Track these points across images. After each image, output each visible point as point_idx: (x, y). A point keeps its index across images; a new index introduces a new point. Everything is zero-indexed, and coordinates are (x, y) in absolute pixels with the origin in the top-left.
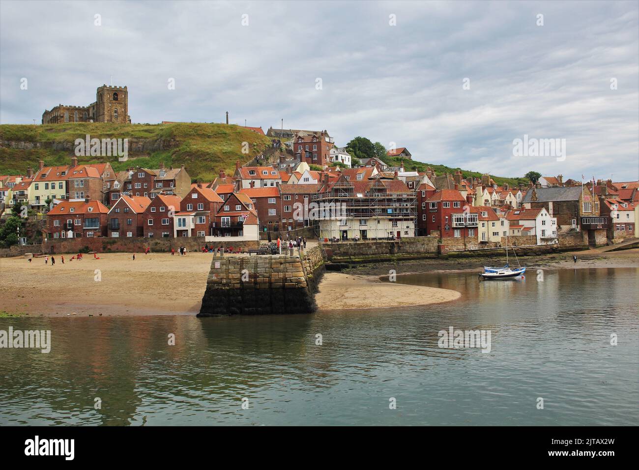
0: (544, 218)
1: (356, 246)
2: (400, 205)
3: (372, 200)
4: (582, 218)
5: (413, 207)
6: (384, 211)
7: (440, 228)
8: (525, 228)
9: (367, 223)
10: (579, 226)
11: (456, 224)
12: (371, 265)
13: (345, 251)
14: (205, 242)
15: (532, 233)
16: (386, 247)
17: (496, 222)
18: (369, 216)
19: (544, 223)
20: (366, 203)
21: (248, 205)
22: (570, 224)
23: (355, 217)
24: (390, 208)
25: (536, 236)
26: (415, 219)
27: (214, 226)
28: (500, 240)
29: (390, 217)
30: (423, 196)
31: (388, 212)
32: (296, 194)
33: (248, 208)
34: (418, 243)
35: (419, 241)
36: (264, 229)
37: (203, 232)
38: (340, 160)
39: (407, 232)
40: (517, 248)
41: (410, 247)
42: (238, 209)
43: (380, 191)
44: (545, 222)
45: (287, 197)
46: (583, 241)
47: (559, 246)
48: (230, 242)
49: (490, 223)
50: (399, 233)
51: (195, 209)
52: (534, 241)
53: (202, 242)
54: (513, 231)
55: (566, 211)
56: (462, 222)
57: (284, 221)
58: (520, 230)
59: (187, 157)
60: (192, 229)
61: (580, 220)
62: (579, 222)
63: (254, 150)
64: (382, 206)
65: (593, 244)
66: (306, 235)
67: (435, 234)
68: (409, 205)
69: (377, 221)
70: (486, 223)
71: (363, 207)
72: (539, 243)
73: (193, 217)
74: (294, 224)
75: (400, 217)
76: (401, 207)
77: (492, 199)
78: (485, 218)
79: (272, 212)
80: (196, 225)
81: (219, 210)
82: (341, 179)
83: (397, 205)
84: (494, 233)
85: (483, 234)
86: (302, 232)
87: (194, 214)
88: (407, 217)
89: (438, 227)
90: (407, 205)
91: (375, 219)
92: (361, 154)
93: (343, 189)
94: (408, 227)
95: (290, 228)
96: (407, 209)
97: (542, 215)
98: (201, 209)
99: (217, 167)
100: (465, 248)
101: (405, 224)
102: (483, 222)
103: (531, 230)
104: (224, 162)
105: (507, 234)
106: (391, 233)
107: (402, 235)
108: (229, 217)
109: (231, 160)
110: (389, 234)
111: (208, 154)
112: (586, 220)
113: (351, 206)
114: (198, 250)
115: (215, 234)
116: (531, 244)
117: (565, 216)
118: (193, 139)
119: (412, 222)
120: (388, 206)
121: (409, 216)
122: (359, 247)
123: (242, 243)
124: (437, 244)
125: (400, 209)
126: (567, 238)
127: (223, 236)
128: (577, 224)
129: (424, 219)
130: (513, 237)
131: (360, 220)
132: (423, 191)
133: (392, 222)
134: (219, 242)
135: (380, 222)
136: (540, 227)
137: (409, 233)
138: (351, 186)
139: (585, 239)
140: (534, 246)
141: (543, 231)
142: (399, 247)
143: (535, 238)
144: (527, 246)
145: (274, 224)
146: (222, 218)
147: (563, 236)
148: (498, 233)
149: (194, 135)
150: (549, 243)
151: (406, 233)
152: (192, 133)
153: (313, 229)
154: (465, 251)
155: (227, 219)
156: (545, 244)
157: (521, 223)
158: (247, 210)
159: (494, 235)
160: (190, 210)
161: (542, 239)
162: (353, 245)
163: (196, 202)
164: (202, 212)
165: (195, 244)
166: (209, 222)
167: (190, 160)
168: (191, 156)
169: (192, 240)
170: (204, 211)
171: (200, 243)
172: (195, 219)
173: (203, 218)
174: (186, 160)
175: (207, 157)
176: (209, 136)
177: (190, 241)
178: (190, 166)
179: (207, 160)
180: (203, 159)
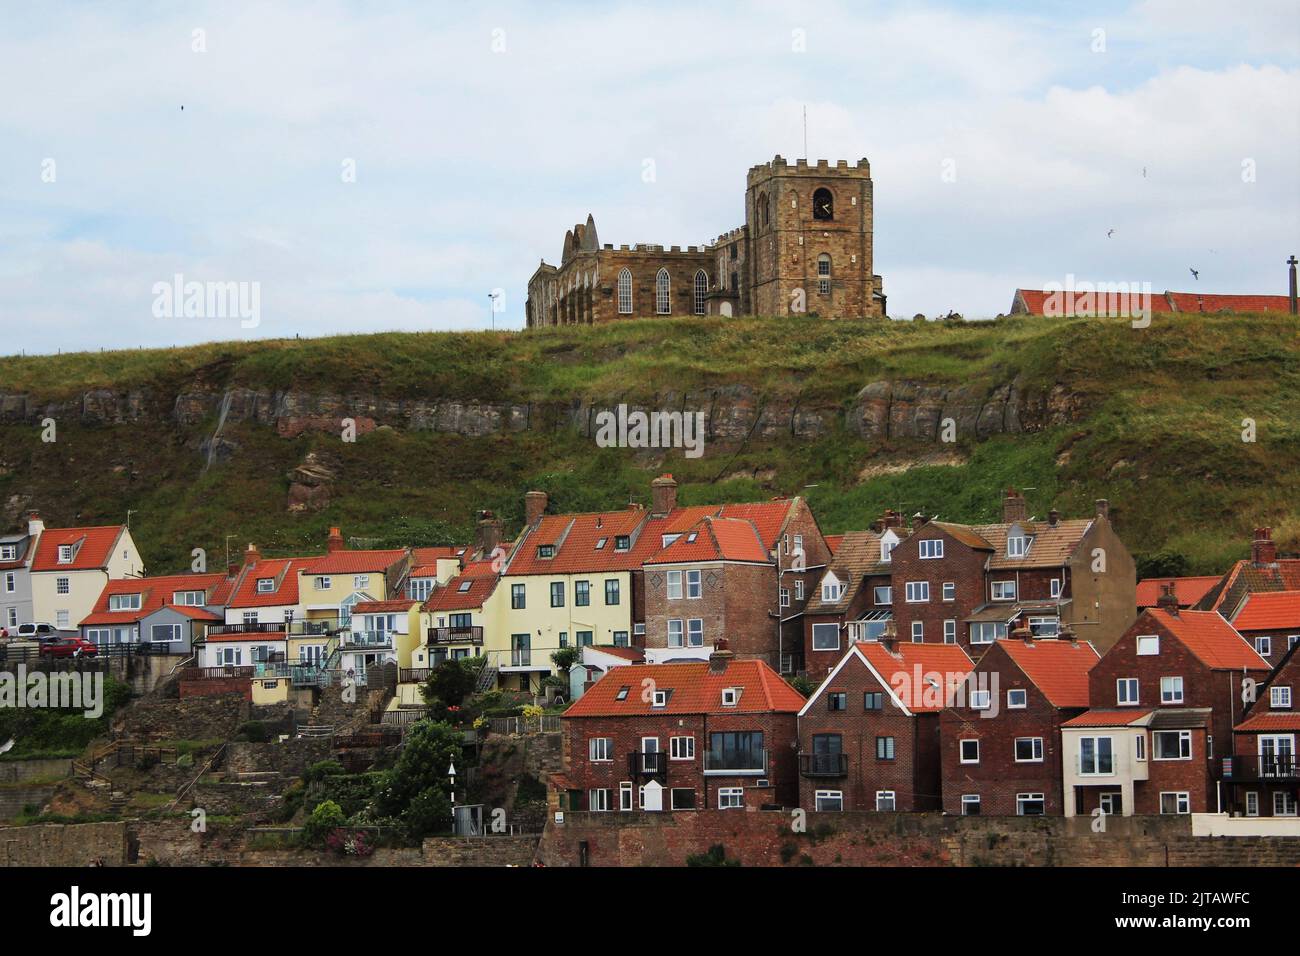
14: (1193, 839)
27: (1227, 772)
37: (1183, 797)
51: (1150, 697)
53: (1180, 839)
59: (1121, 463)
60: (1136, 783)
73: (1143, 732)
80: (1152, 766)
81: (1251, 705)
87: (1145, 720)
98: (1174, 701)
99: (1245, 505)
104: (1278, 484)
108: (1291, 736)
111: (1208, 449)
115: (1233, 805)
118: (1144, 385)
127: (1267, 813)
134: (1251, 838)
146: (1260, 737)
149: (1148, 369)
155: (1281, 741)
160: (1128, 702)
163: (1152, 669)
164: (1180, 711)
165: (1151, 844)
166: (1208, 755)
167: (1131, 474)
168: (1134, 459)
169: (1136, 827)
170: (1186, 710)
171: (1172, 843)
172: (1150, 740)
173: (1181, 737)
174: (1116, 476)
175: (1205, 463)
176: (1211, 369)
177: (1128, 833)
178: (1130, 504)
179: (1203, 474)
180: (1187, 472)
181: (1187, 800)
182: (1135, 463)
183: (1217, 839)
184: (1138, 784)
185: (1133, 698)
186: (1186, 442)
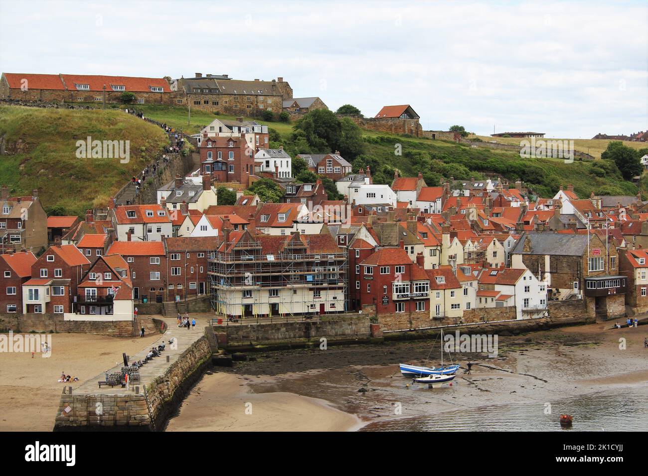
0: (528, 282)
1: (260, 328)
2: (325, 270)
3: (287, 264)
4: (586, 281)
5: (342, 272)
6: (303, 278)
7: (376, 301)
8: (502, 295)
9: (279, 294)
10: (581, 291)
11: (398, 296)
12: (277, 354)
13: (245, 334)
14: (64, 321)
15: (510, 303)
16: (300, 329)
17: (456, 291)
18: (281, 286)
19: (527, 289)
20: (278, 269)
21: (120, 273)
22: (571, 288)
23: (263, 286)
24: (310, 274)
25: (515, 307)
26: (345, 288)
27: (75, 300)
28: (461, 314)
29: (310, 286)
30: (357, 257)
31: (308, 280)
32: (188, 252)
33: (120, 277)
34: (343, 322)
35: (344, 321)
36: (143, 300)
37: (61, 307)
38: (272, 169)
39: (333, 304)
40: (486, 325)
41: (332, 328)
42: (108, 278)
43: (297, 251)
44: (528, 287)
45: (176, 255)
46: (587, 312)
47: (549, 320)
48: (96, 322)
49: (448, 292)
50: (322, 306)
51: (51, 276)
52: (512, 314)
53: (60, 321)
54: (486, 299)
55: (566, 270)
56: (406, 293)
57: (171, 288)
58: (494, 299)
59: (42, 171)
60: (46, 303)
61: (584, 283)
62: (582, 286)
63: (142, 159)
64: (301, 271)
65: (603, 315)
66: (199, 308)
67: (368, 310)
68: (337, 269)
69: (292, 291)
70: (442, 292)
71: (273, 274)
72: (520, 317)
73: (49, 287)
74: (184, 292)
75: (325, 285)
76: (327, 272)
77: (466, 251)
78: (441, 285)
79: (155, 276)
80: (52, 297)
81: (83, 278)
82: (244, 236)
83: (321, 269)
84: (452, 305)
85: (438, 308)
86: (194, 303)
87: (49, 283)
88: (333, 286)
89: (374, 299)
90: (334, 270)
91: (291, 289)
92: (317, 140)
93: (247, 251)
94: (335, 298)
95: (178, 298)
96: (334, 275)
97: (525, 278)
98: (59, 276)
99: (86, 188)
100: (411, 327)
101: (332, 294)
102: (438, 291)
103: (509, 300)
104: (96, 181)
105: (473, 306)
106: (312, 306)
107: (327, 309)
108: (96, 289)
109: (106, 177)
110: (310, 307)
111: (73, 167)
112: (591, 283)
113: (258, 272)
114: (55, 331)
115: (77, 310)
116: (508, 318)
117: (566, 277)
118: (51, 141)
119: (341, 291)
120: (308, 271)
121: (335, 284)
122: (263, 330)
123: (111, 324)
124: (370, 324)
125: (325, 275)
126: (563, 309)
127: (88, 313)
128: (580, 289)
129: (358, 287)
130: (481, 309)
131: (269, 290)
132: (357, 250)
133: (313, 292)
134: (82, 321)
135: (298, 292)
136: (521, 295)
137: (336, 306)
138: (258, 246)
139: (589, 309)
140: (511, 322)
141: (526, 301)
142: (318, 329)
143: (513, 309)
144: (501, 321)
145: (157, 292)
146: (86, 289)
147: (557, 306)
148: (459, 305)
149: (53, 135)
150: (535, 316)
151: (333, 306)
152: (49, 130)
153: (209, 299)
154: (410, 331)
155: (92, 290)
156: (529, 317)
157: (498, 288)
158: (119, 279)
159: (452, 308)
160: (44, 276)
161: (523, 312)
162: (255, 327)
163: (51, 267)
164: (60, 280)
165: (51, 323)
166: (69, 294)
167: (46, 175)
168: (47, 169)
169: (46, 317)
170: (63, 279)
171: (57, 322)
172: (51, 289)
173: (61, 288)
174: (40, 175)
175: (72, 172)
176: (75, 135)
177: (44, 319)
178: (45, 186)
179: (71, 176)
180: (65, 175)
181: (63, 308)
182: (47, 171)
183: (72, 321)
184: (47, 304)
185: (46, 275)
186: (66, 164)
